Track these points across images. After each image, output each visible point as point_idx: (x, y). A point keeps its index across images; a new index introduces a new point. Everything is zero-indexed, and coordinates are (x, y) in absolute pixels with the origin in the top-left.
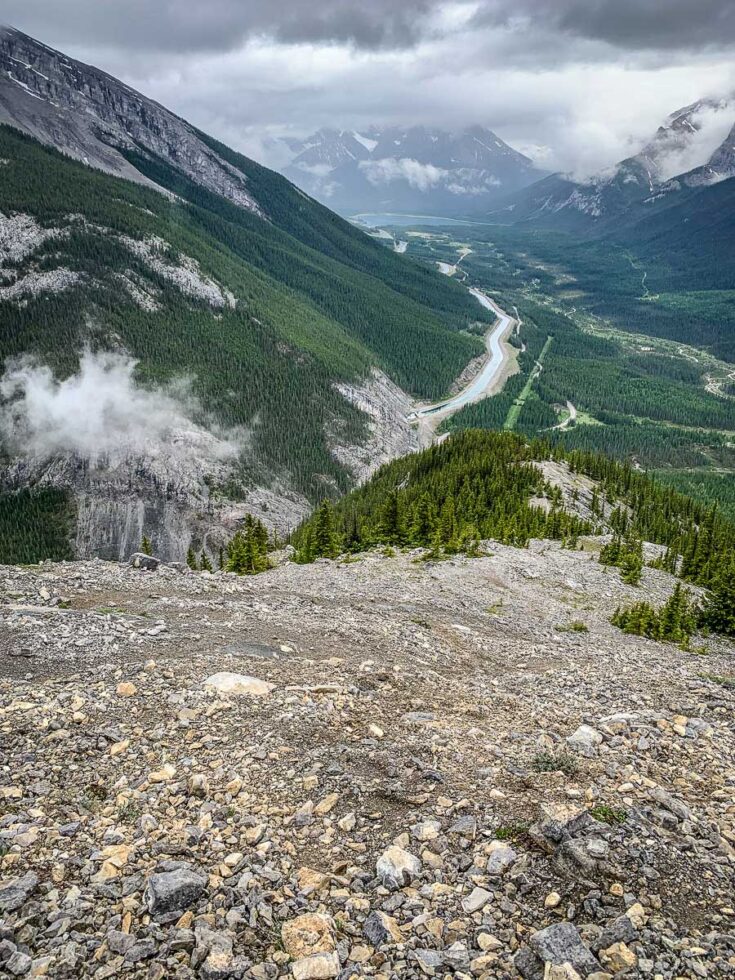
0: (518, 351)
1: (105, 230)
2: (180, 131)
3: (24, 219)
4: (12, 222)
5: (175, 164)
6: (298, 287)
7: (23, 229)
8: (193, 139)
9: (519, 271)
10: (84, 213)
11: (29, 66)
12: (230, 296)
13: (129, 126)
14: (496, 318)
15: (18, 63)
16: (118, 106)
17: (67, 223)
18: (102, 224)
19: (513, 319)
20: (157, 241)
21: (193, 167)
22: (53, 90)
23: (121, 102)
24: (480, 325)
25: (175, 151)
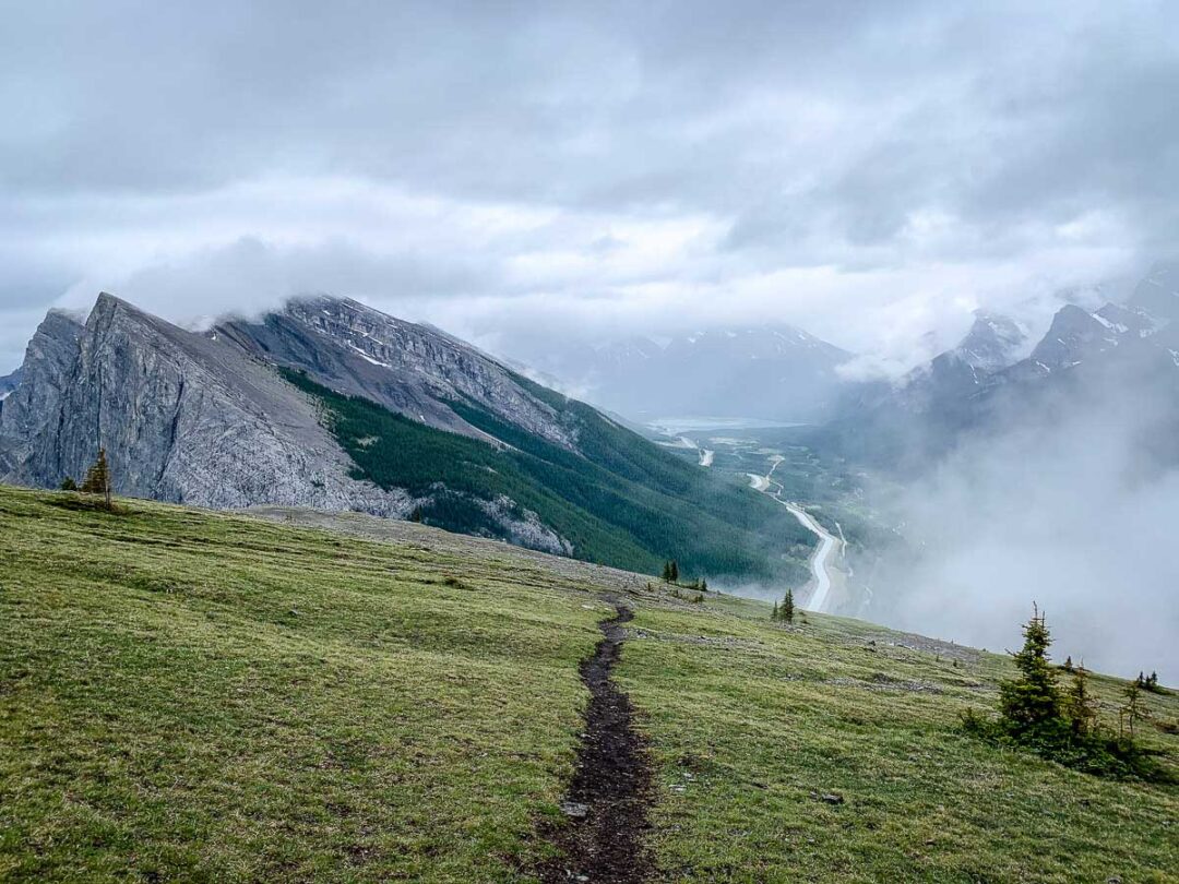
0: (844, 576)
1: (462, 494)
2: (495, 374)
3: (400, 492)
4: (390, 495)
5: (490, 405)
6: (619, 523)
7: (398, 501)
8: (506, 380)
9: (839, 480)
10: (443, 480)
11: (366, 334)
12: (567, 544)
13: (447, 373)
14: (818, 538)
15: (356, 332)
16: (438, 357)
17: (432, 491)
18: (459, 489)
19: (836, 539)
20: (505, 499)
21: (507, 406)
22: (387, 354)
23: (441, 353)
24: (802, 547)
25: (489, 393)
